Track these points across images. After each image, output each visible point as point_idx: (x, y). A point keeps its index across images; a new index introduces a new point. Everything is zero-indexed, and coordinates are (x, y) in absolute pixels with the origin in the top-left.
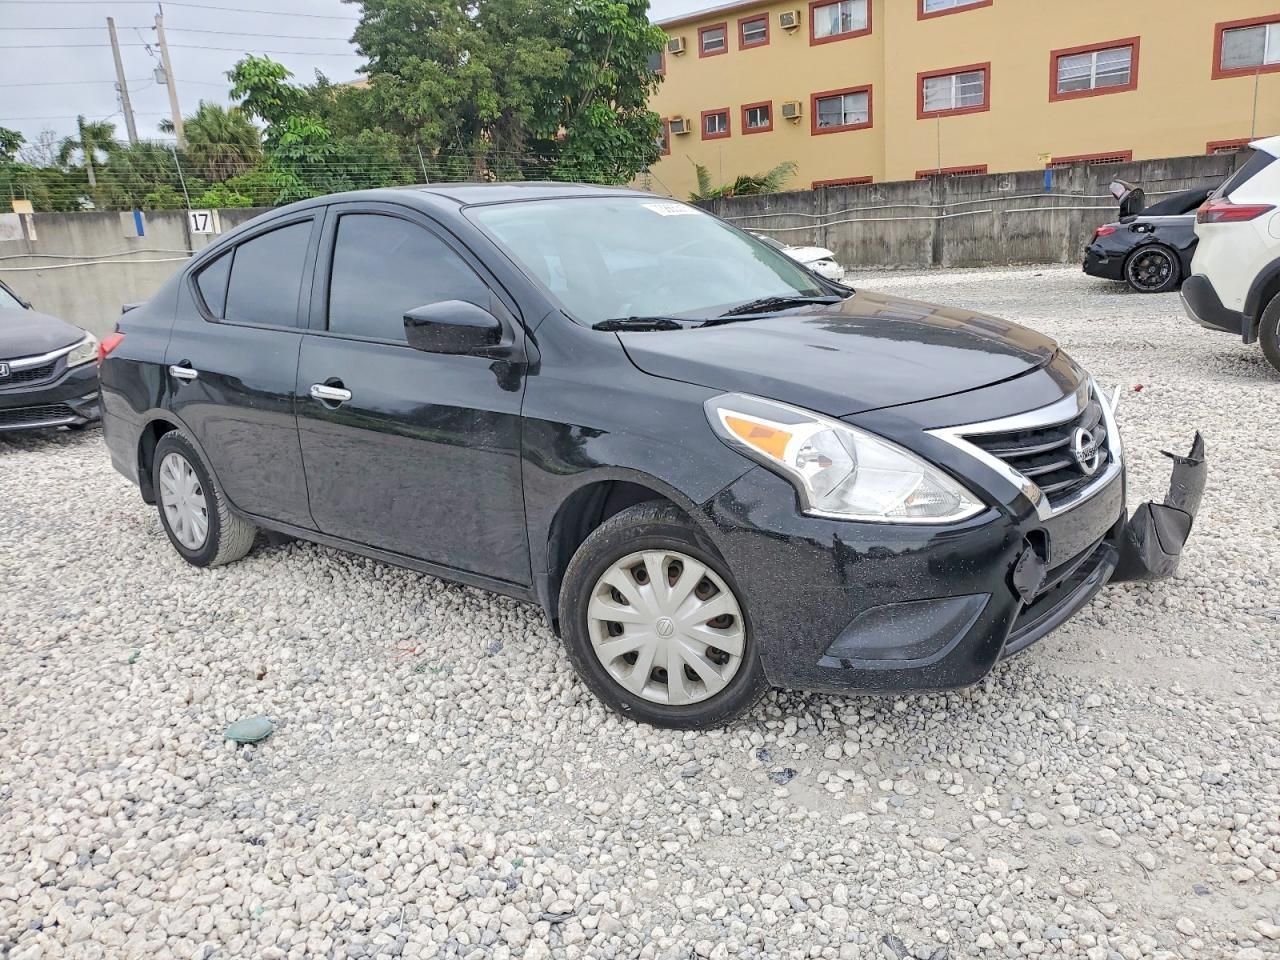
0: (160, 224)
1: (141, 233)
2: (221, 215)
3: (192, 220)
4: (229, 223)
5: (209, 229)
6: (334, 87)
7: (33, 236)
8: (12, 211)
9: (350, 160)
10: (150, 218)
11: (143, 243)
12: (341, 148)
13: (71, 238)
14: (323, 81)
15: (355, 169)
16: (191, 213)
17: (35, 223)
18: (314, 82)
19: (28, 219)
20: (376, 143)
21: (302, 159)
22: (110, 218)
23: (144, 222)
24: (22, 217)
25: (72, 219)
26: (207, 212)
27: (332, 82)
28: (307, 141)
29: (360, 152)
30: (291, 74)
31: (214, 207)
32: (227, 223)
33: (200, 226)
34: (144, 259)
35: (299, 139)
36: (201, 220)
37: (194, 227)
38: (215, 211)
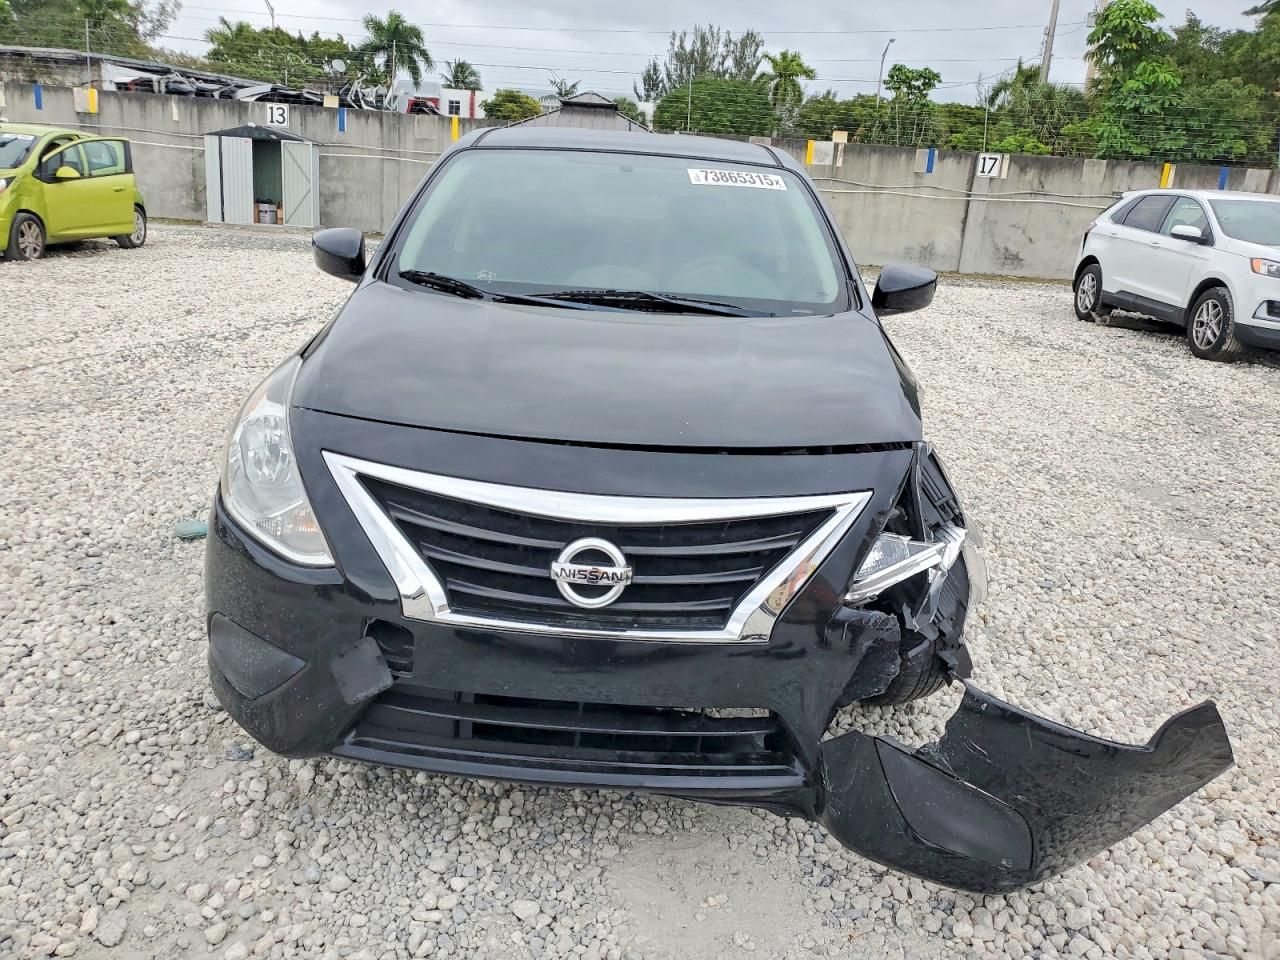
0: (950, 163)
1: (929, 170)
2: (1011, 160)
3: (981, 161)
4: (1018, 169)
5: (994, 173)
6: (1205, 31)
7: (839, 163)
8: (831, 140)
9: (1193, 113)
10: (942, 157)
11: (928, 179)
12: (1188, 100)
13: (869, 167)
14: (1193, 23)
15: (1194, 123)
16: (982, 156)
17: (844, 151)
18: (1182, 23)
19: (840, 147)
20: (1228, 96)
21: (1136, 109)
22: (907, 154)
23: (936, 159)
24: (836, 146)
25: (875, 152)
26: (998, 156)
27: (1204, 25)
28: (1149, 89)
29: (1208, 104)
30: (1161, 16)
31: (1009, 151)
32: (1015, 169)
33: (987, 169)
34: (925, 194)
35: (1142, 87)
36: (989, 163)
37: (980, 168)
38: (1007, 156)
